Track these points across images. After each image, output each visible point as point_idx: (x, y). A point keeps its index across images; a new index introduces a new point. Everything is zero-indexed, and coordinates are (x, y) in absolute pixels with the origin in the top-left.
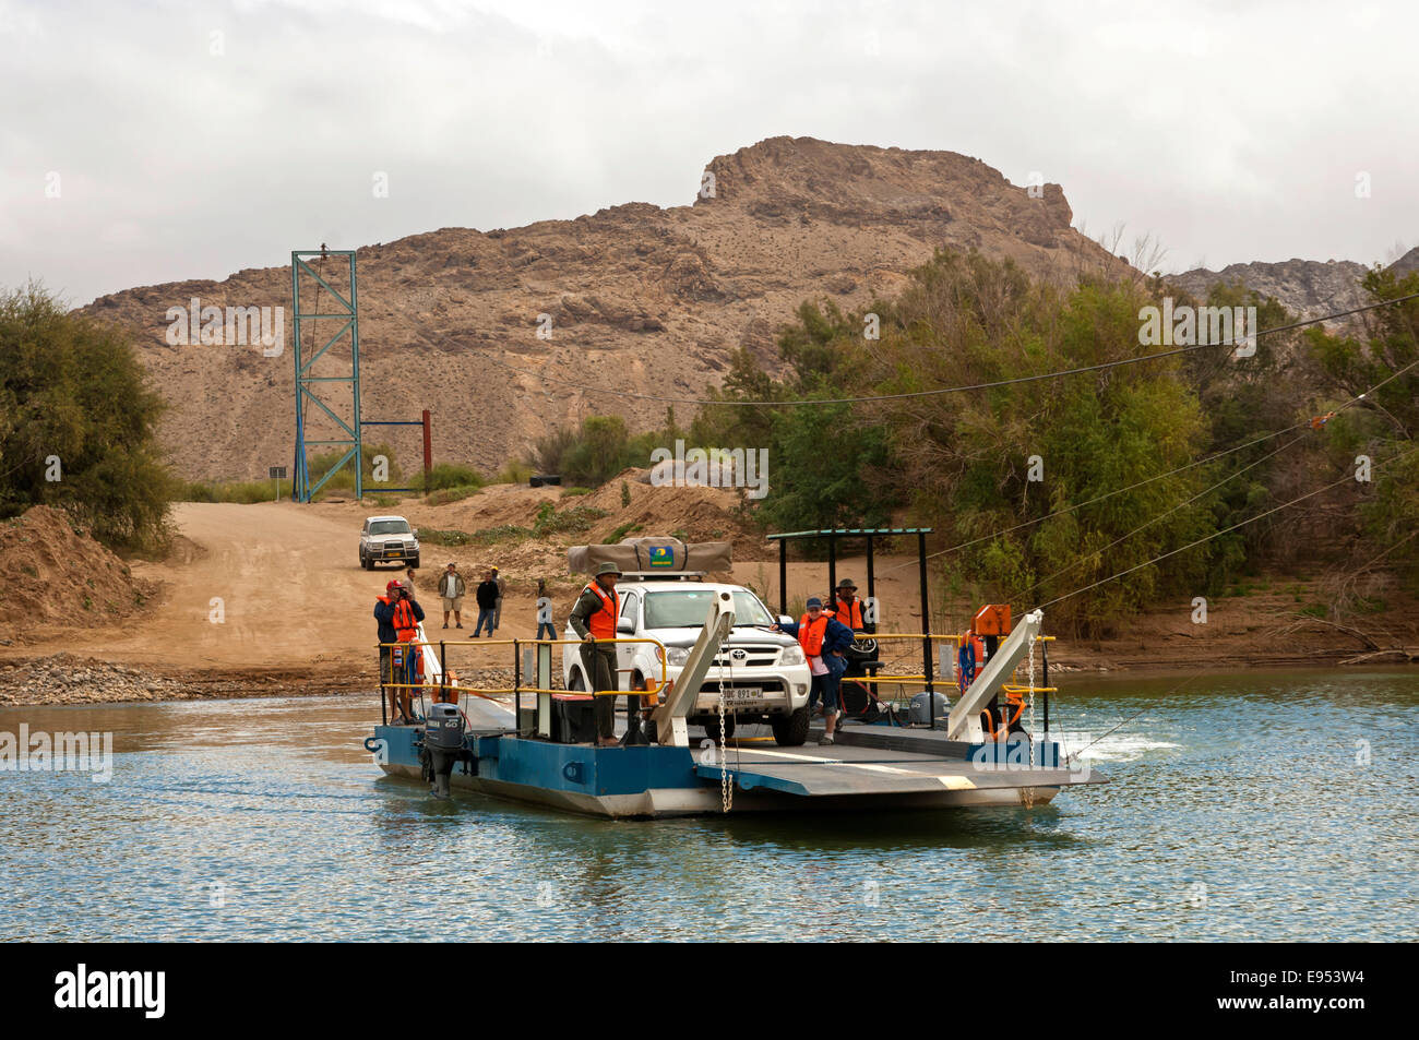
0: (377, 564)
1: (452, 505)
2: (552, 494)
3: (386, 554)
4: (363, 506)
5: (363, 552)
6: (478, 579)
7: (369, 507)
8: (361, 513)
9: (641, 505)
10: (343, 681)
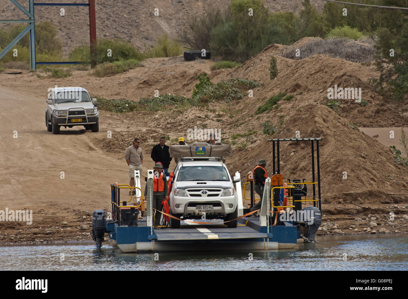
0: (62, 128)
1: (117, 76)
2: (205, 67)
3: (70, 119)
4: (39, 76)
5: (49, 118)
6: (151, 142)
7: (44, 78)
8: (37, 84)
9: (288, 77)
10: (48, 230)
